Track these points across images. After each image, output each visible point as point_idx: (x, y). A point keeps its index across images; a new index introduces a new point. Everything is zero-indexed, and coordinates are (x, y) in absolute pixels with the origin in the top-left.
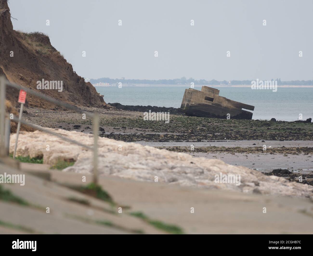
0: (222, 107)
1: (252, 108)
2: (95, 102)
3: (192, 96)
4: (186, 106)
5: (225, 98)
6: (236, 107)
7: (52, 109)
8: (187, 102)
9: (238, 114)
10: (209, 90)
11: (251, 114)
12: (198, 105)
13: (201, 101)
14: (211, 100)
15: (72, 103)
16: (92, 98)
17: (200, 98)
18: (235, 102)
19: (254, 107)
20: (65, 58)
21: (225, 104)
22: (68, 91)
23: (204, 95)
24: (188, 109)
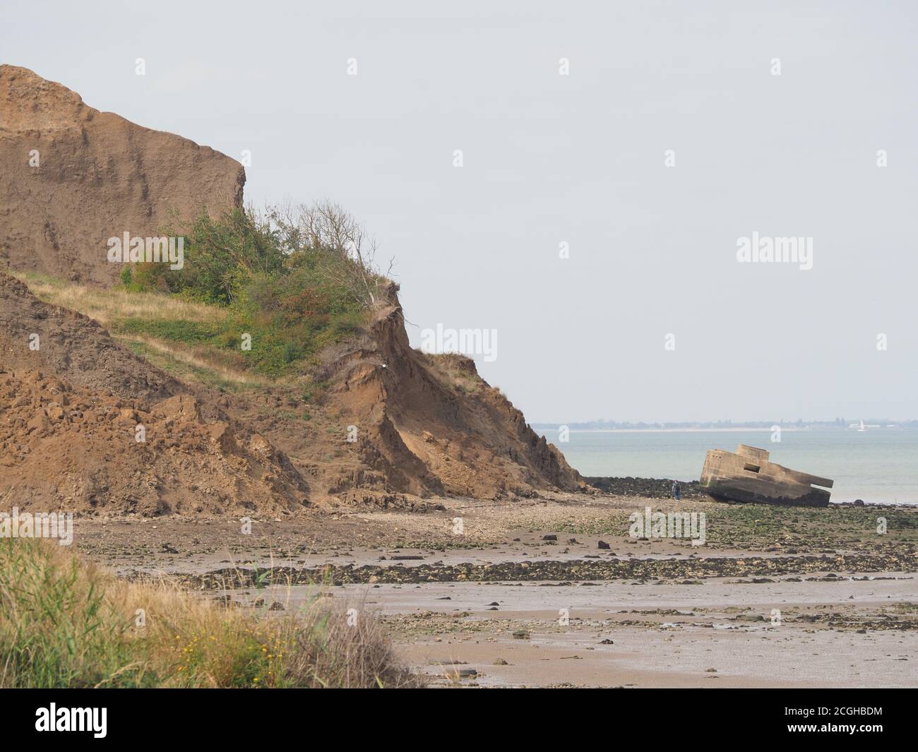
0: (775, 482)
1: (829, 483)
2: (566, 482)
3: (720, 462)
4: (711, 481)
5: (779, 466)
6: (800, 482)
7: (489, 499)
8: (712, 474)
9: (804, 494)
10: (751, 452)
11: (828, 495)
12: (732, 478)
13: (738, 472)
14: (756, 469)
15: (527, 485)
16: (561, 474)
17: (736, 466)
18: (799, 473)
19: (832, 481)
20: (509, 399)
21: (780, 477)
22: (517, 462)
23: (743, 462)
24: (715, 486)
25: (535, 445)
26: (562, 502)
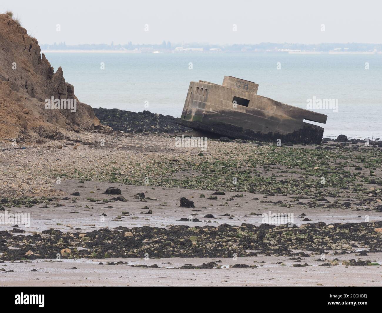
0: (265, 117)
1: (323, 118)
3: (207, 95)
4: (196, 114)
5: (269, 99)
6: (292, 117)
8: (197, 108)
9: (296, 130)
10: (238, 84)
11: (322, 130)
12: (220, 112)
13: (226, 106)
14: (244, 102)
17: (224, 99)
18: (291, 107)
21: (271, 111)
23: (232, 95)
24: (201, 120)
25: (51, 78)
26: (90, 144)
